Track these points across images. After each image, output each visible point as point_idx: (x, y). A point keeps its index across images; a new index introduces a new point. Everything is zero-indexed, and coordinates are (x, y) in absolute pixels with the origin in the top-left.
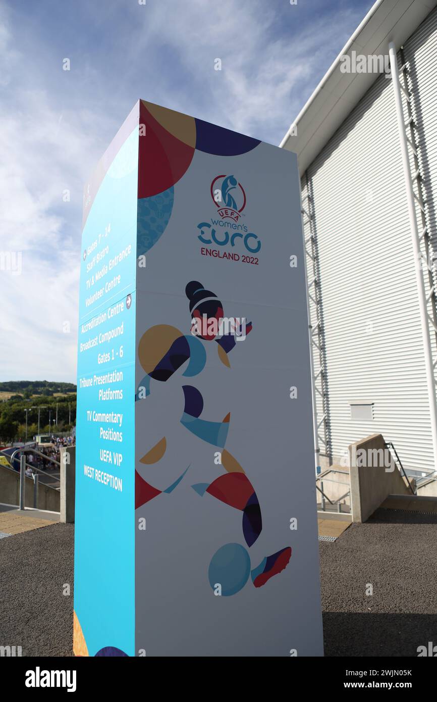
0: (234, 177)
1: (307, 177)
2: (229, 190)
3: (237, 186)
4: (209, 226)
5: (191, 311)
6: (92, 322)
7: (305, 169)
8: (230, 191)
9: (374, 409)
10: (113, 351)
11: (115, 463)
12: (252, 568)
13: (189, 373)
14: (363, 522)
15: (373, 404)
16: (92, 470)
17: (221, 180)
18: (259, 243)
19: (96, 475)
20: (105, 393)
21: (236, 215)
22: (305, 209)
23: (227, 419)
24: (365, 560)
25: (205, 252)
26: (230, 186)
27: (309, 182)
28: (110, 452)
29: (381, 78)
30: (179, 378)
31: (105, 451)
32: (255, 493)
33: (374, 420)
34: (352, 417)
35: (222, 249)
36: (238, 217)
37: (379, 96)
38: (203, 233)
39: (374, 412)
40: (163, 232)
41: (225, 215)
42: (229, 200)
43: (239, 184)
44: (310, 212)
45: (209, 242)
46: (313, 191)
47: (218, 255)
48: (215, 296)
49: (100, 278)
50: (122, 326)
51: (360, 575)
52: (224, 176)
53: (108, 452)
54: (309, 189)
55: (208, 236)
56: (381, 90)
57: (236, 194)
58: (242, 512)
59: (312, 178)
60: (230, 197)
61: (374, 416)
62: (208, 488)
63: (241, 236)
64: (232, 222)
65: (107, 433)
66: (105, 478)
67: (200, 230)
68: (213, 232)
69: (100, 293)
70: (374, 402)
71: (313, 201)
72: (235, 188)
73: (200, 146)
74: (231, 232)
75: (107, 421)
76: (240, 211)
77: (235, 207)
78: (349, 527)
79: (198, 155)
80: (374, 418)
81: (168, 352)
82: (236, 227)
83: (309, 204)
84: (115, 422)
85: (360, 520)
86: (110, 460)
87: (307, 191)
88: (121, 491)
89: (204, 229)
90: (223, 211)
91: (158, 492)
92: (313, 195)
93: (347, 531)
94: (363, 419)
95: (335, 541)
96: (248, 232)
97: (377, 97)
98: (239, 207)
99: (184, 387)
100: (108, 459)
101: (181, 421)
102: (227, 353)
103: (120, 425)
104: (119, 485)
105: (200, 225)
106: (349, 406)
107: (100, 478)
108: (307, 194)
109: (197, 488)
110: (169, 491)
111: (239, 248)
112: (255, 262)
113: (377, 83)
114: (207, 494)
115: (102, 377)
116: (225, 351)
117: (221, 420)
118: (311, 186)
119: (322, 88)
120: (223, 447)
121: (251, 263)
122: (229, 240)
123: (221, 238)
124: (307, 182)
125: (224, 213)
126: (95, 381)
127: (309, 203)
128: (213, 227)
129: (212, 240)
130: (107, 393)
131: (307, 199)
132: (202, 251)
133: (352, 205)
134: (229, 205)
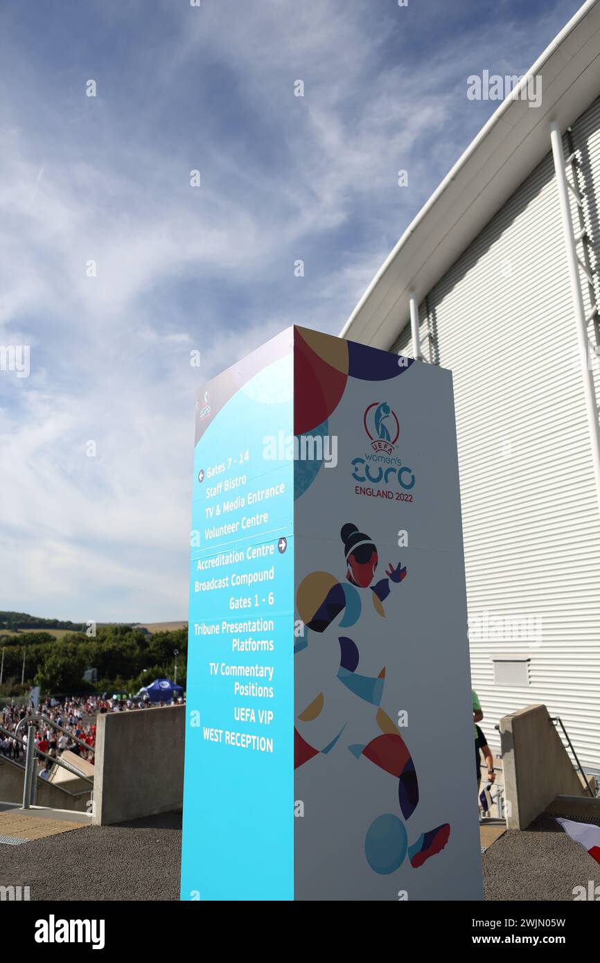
0: (387, 404)
1: (428, 307)
2: (383, 418)
3: (390, 414)
4: (363, 461)
5: (346, 556)
6: (218, 559)
7: (426, 293)
8: (385, 419)
9: (530, 668)
10: (256, 596)
11: (261, 721)
12: (409, 845)
13: (344, 624)
14: (522, 829)
15: (529, 660)
16: (218, 733)
17: (374, 410)
18: (413, 477)
19: (227, 738)
20: (242, 642)
21: (389, 447)
22: (424, 354)
23: (382, 675)
24: (529, 875)
25: (358, 492)
26: (383, 414)
27: (432, 314)
28: (253, 710)
29: (540, 170)
30: (335, 629)
31: (243, 709)
32: (410, 760)
33: (531, 685)
34: (497, 680)
35: (376, 487)
36: (391, 449)
37: (537, 195)
38: (357, 469)
39: (531, 674)
40: (318, 471)
41: (378, 449)
42: (383, 431)
43: (393, 412)
44: (432, 358)
45: (362, 479)
46: (437, 328)
47: (372, 494)
48: (369, 539)
49: (231, 509)
50: (272, 571)
51: (523, 891)
52: (377, 404)
53: (248, 710)
54: (431, 324)
55: (361, 473)
56: (539, 186)
57: (389, 422)
58: (398, 780)
59: (436, 308)
60: (383, 427)
61: (530, 680)
62: (364, 750)
63: (394, 470)
64: (385, 454)
65: (248, 689)
66: (243, 740)
67: (353, 467)
68: (367, 468)
69: (232, 528)
70: (530, 656)
71: (437, 342)
72: (388, 416)
73: (353, 373)
74: (385, 467)
75: (247, 675)
76: (393, 443)
77: (388, 438)
78: (503, 835)
79: (351, 381)
80: (530, 683)
81: (325, 601)
82: (390, 461)
83: (431, 346)
84: (262, 675)
85: (517, 827)
86: (253, 718)
87: (427, 327)
88: (272, 751)
89: (358, 465)
90: (377, 443)
91: (315, 752)
92: (437, 334)
93: (500, 840)
94: (514, 685)
95: (485, 852)
96: (401, 467)
97: (534, 195)
98: (392, 440)
99: (340, 639)
100: (249, 717)
101: (338, 676)
102: (382, 601)
103: (270, 679)
104: (269, 745)
105: (353, 461)
106: (492, 662)
107: (234, 741)
108: (427, 332)
109: (353, 749)
110: (326, 751)
111: (393, 485)
112: (409, 499)
113: (535, 175)
114: (363, 757)
115: (237, 624)
116: (379, 600)
117: (376, 675)
118: (434, 319)
119: (453, 179)
120: (378, 705)
121: (406, 500)
122: (383, 475)
123: (375, 475)
124: (428, 314)
125: (378, 446)
126: (223, 628)
127: (430, 344)
128: (367, 462)
129: (366, 477)
130: (246, 642)
131: (428, 338)
132: (356, 490)
133: (496, 352)
134: (382, 436)
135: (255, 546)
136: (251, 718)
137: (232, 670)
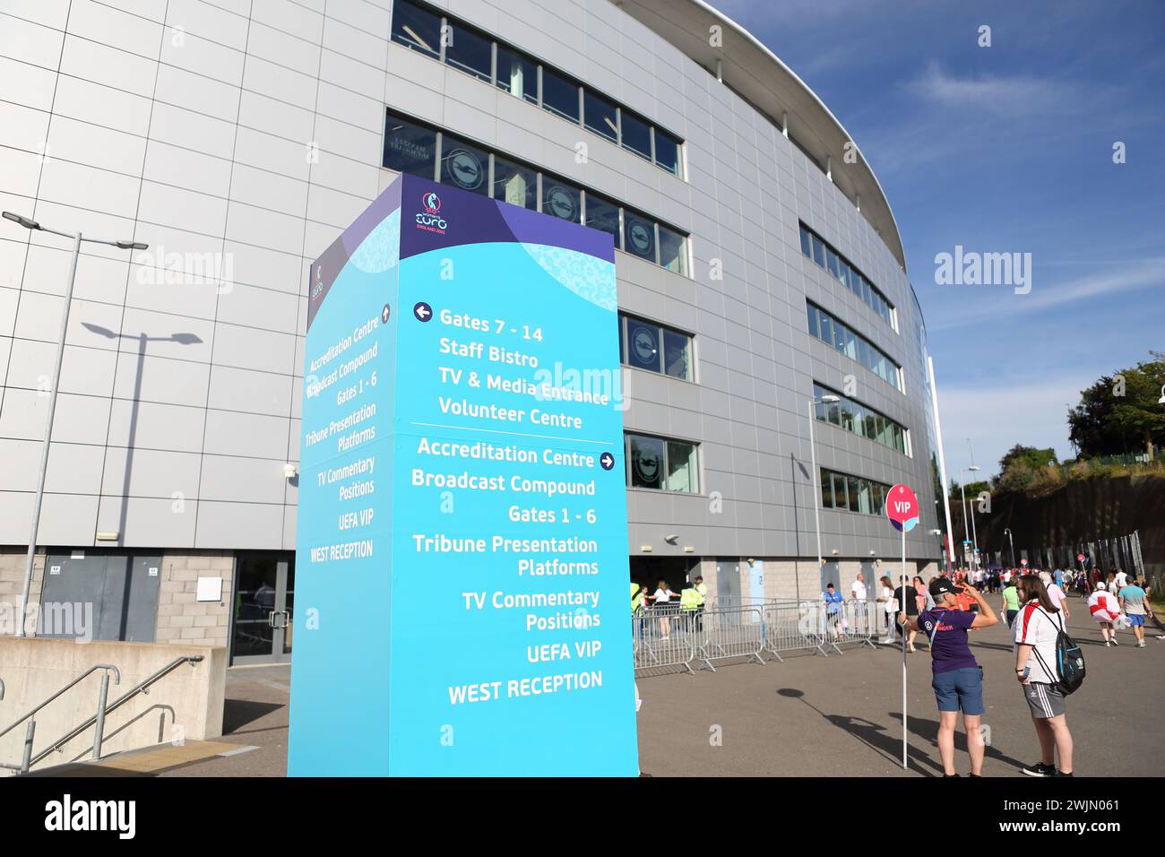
135: (562, 451)
136: (563, 654)
137: (521, 599)
